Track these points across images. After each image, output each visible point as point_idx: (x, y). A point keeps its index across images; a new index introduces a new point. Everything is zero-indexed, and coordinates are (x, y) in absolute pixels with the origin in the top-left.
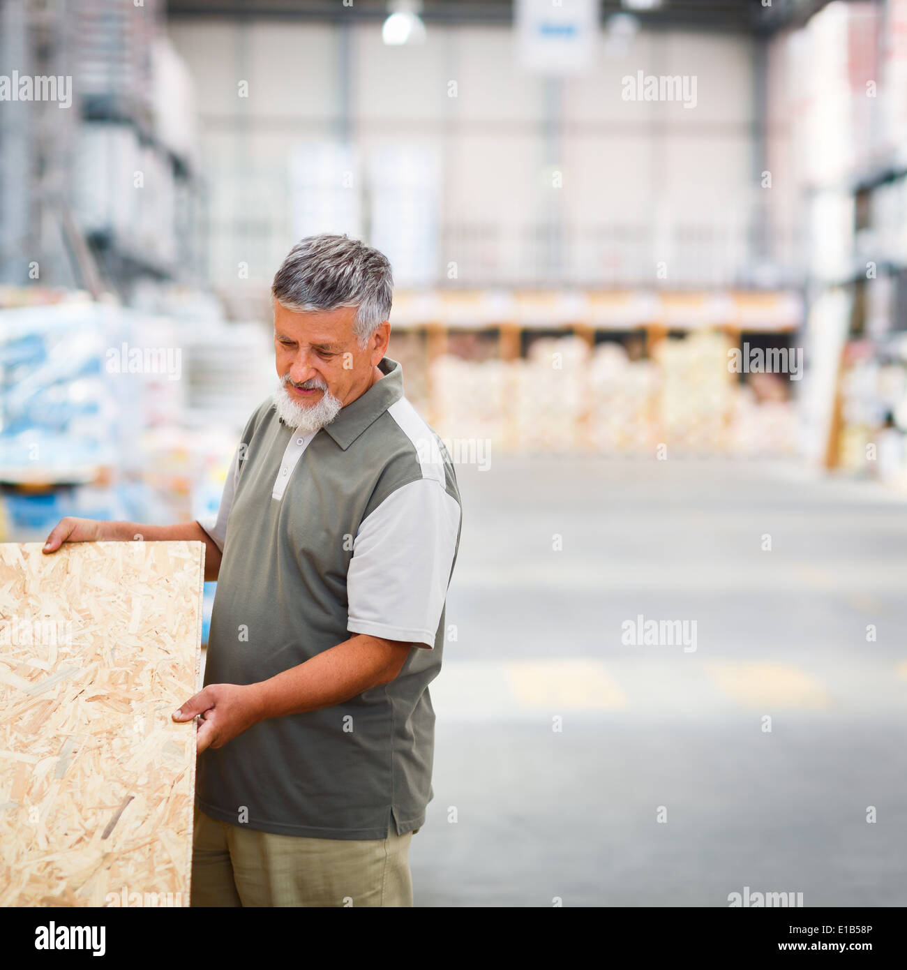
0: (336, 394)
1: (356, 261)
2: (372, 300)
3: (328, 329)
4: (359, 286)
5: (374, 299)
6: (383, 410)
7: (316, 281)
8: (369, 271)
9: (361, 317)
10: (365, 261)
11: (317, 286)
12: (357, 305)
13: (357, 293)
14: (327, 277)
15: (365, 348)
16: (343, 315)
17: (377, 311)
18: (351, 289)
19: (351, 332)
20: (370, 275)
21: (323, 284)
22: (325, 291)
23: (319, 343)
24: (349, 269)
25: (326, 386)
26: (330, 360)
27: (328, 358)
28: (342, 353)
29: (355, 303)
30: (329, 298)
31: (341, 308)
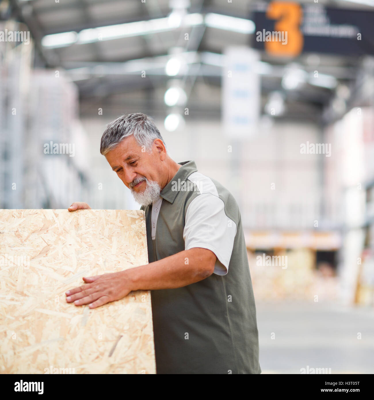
6: (185, 179)
15: (151, 152)
22: (114, 135)
24: (121, 123)
25: (144, 178)
26: (137, 164)
27: (135, 164)
28: (139, 158)
29: (130, 133)
30: (117, 137)
31: (124, 138)
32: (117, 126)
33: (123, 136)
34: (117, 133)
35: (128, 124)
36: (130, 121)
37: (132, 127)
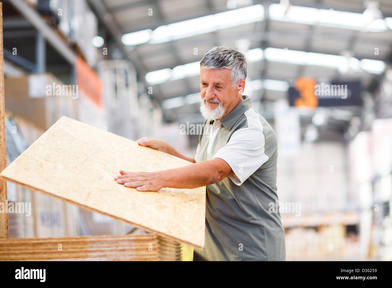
0: (223, 105)
1: (232, 53)
2: (237, 68)
3: (220, 77)
4: (232, 62)
5: (238, 68)
6: (242, 114)
7: (215, 58)
8: (237, 57)
9: (233, 74)
10: (236, 54)
11: (216, 60)
12: (231, 68)
13: (232, 64)
14: (220, 57)
15: (235, 88)
16: (226, 72)
17: (239, 73)
18: (229, 62)
19: (229, 79)
20: (237, 58)
21: (218, 59)
22: (219, 62)
23: (216, 82)
24: (229, 55)
25: (219, 101)
26: (220, 90)
27: (220, 89)
28: (225, 88)
29: (230, 67)
30: (220, 64)
31: (225, 68)
32: (225, 56)
33: (225, 67)
34: (222, 61)
35: (233, 59)
36: (235, 57)
37: (234, 64)
